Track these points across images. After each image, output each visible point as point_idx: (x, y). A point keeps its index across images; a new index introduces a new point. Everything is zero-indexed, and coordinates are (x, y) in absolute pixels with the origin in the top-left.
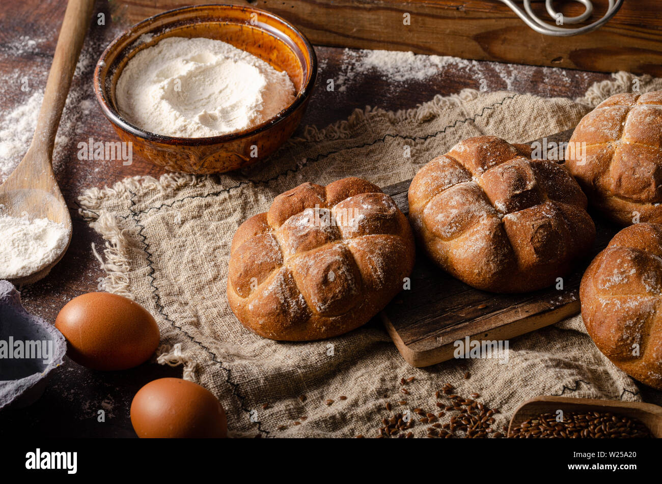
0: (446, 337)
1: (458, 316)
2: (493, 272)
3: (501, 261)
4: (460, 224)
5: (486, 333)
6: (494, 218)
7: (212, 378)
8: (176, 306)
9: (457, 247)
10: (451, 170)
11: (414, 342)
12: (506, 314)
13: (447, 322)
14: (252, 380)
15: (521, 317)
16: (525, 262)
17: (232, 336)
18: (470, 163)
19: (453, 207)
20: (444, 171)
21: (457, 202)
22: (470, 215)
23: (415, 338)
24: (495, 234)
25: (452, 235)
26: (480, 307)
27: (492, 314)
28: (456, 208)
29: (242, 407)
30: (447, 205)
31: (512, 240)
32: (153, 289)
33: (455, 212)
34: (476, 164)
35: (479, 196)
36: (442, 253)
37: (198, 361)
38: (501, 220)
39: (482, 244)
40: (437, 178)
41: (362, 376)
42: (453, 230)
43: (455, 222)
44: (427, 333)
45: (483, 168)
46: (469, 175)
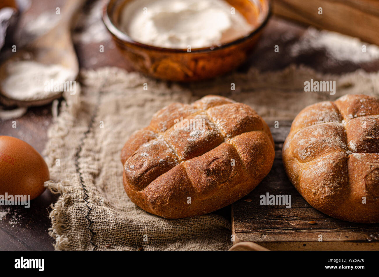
0: (271, 236)
1: (289, 224)
2: (326, 195)
3: (335, 188)
4: (314, 151)
5: (305, 243)
6: (342, 152)
7: (75, 210)
8: (90, 159)
9: (306, 168)
10: (327, 111)
11: (243, 232)
12: (328, 233)
13: (278, 226)
14: (105, 222)
15: (340, 240)
16: (355, 194)
17: (116, 191)
18: (345, 110)
19: (314, 136)
20: (322, 110)
21: (319, 133)
22: (324, 145)
23: (246, 229)
24: (337, 164)
25: (306, 158)
26: (309, 223)
27: (317, 230)
28: (316, 137)
29: (91, 240)
30: (310, 134)
31: (350, 173)
32: (80, 143)
33: (313, 140)
34: (349, 111)
35: (338, 134)
36: (295, 171)
37: (72, 196)
38: (348, 155)
39: (324, 169)
40: (314, 114)
41: (194, 247)
42: (307, 154)
43: (311, 148)
44: (256, 228)
45: (353, 115)
46: (341, 119)
